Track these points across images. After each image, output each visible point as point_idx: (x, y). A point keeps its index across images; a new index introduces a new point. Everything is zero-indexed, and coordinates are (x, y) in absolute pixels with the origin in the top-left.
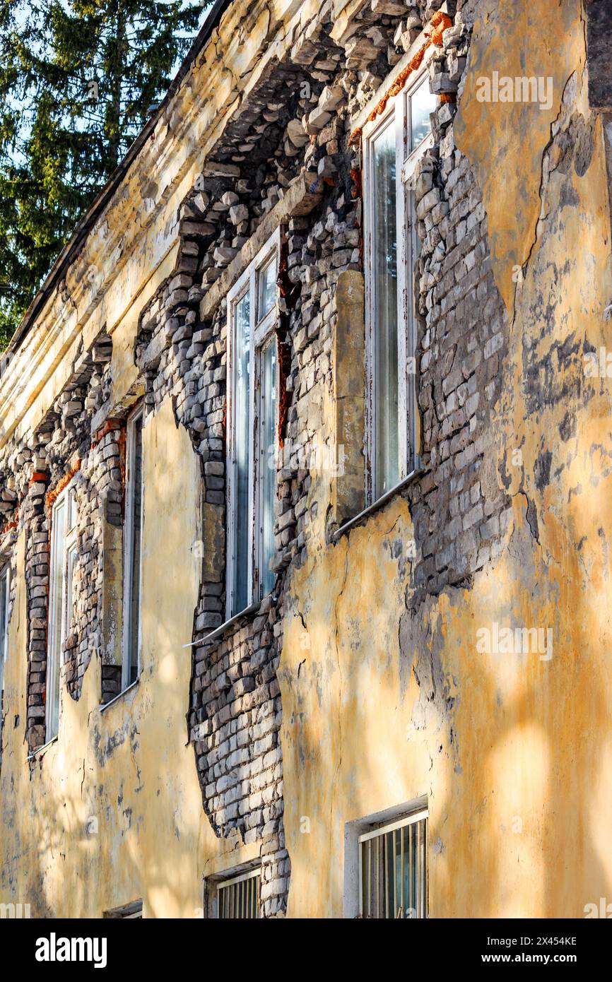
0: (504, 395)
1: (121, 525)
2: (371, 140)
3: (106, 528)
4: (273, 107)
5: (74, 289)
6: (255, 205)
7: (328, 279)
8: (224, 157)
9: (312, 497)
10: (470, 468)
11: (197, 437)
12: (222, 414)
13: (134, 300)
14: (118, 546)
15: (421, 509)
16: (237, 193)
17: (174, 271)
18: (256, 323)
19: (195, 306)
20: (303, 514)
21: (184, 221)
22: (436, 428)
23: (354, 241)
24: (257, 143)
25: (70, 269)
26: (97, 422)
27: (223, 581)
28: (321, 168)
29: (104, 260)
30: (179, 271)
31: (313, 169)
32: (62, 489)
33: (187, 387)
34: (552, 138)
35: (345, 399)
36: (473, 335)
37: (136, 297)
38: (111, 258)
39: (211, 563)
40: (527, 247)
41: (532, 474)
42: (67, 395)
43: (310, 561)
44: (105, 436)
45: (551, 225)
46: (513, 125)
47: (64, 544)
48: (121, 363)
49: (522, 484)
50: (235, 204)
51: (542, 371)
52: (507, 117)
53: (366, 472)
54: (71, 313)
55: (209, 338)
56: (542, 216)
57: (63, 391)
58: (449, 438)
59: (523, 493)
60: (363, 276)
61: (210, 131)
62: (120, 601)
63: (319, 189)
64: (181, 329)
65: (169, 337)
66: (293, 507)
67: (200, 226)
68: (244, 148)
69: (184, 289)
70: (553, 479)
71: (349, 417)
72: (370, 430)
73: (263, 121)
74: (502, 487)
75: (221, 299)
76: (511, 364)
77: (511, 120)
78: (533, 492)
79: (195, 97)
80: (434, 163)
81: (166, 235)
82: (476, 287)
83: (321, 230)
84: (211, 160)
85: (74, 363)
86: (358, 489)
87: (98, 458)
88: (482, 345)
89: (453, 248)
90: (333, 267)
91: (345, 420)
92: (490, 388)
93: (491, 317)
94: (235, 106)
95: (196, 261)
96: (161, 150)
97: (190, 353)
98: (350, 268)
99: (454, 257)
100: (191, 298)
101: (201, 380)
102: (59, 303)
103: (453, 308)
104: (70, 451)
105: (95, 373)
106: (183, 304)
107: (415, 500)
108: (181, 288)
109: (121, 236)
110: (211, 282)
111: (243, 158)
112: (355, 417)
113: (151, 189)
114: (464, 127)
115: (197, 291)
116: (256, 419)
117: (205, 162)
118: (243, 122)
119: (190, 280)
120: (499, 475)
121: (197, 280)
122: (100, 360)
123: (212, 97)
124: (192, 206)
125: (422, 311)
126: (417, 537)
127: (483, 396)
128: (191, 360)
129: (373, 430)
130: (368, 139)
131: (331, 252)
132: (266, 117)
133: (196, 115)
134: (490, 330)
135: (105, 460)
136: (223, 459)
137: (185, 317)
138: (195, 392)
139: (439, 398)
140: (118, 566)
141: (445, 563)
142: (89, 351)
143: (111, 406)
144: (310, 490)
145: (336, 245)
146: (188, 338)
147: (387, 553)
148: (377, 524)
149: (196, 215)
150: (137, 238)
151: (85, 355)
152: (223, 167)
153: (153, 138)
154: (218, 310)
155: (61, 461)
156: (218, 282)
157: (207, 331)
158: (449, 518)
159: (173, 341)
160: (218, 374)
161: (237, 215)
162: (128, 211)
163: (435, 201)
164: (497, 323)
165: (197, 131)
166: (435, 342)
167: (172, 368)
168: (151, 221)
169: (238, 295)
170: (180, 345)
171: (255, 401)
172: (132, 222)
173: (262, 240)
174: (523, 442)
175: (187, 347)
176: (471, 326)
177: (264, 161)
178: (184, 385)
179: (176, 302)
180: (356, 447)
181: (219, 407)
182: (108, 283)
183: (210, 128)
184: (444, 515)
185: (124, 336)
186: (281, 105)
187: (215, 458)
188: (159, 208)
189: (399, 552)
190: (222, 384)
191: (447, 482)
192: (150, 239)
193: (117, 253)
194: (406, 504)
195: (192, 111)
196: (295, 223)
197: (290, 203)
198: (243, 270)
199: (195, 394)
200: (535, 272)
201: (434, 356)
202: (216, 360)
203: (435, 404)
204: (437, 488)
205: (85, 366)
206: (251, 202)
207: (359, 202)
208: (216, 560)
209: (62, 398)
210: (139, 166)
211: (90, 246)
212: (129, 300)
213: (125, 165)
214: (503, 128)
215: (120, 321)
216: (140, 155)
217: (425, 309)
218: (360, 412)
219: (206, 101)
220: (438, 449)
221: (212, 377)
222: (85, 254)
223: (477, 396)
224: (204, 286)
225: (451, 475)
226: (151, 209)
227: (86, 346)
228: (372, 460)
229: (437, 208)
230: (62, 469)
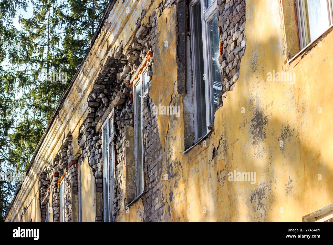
0: (162, 173)
1: (77, 194)
2: (135, 86)
3: (73, 195)
4: (112, 69)
5: (61, 118)
6: (110, 97)
7: (124, 128)
8: (100, 83)
9: (121, 195)
10: (156, 192)
11: (94, 170)
12: (101, 164)
13: (78, 124)
14: (77, 200)
15: (145, 203)
16: (105, 94)
17: (87, 117)
18: (109, 137)
19: (94, 128)
20: (119, 199)
21: (89, 102)
22: (148, 180)
23: (131, 117)
24: (109, 78)
25: (60, 111)
26: (69, 161)
27: (103, 216)
28: (124, 91)
29: (69, 110)
30: (89, 117)
31: (122, 91)
32: (62, 179)
33: (92, 154)
34: (172, 99)
35: (129, 166)
36: (156, 153)
37: (78, 123)
38: (71, 110)
39: (99, 210)
40: (167, 131)
41: (169, 197)
42: (62, 150)
43: (121, 214)
44: (72, 165)
45: (172, 125)
46: (163, 93)
47: (63, 197)
48: (75, 143)
49: (167, 200)
50: (104, 97)
51: (170, 167)
52: (162, 91)
53: (135, 188)
54: (61, 125)
55: (98, 139)
56: (170, 122)
57: (60, 149)
58: (151, 183)
59: (167, 202)
60: (134, 128)
61: (95, 75)
62: (78, 218)
63: (124, 97)
64: (90, 135)
65: (87, 138)
66: (117, 197)
67: (95, 103)
68: (105, 80)
69: (91, 122)
70: (173, 199)
71: (130, 172)
72: (136, 175)
73: (110, 73)
74: (163, 200)
75: (101, 127)
76: (164, 164)
77: (163, 92)
78: (169, 203)
79: (90, 64)
80: (147, 99)
81: (85, 105)
82: (156, 139)
83: (124, 111)
84: (96, 84)
85: (63, 140)
86: (133, 193)
87: (70, 172)
88: (158, 157)
89: (151, 126)
90: (125, 125)
91: (129, 172)
92: (160, 170)
93: (160, 149)
94: (100, 69)
95: (94, 114)
96: (82, 79)
97: (92, 143)
98: (130, 126)
99: (152, 129)
100: (93, 125)
101: (95, 152)
102: (57, 122)
103: (152, 144)
104: (64, 168)
105: (69, 144)
106: (91, 127)
107: (144, 200)
108: (90, 122)
109: (73, 103)
110: (98, 121)
111: (106, 83)
112: (132, 172)
113: (80, 90)
114: (152, 91)
115: (94, 123)
116: (110, 167)
117: (94, 85)
118: (103, 73)
119: (92, 120)
120: (162, 196)
121: (94, 120)
122: (70, 141)
123: (94, 65)
124: (92, 97)
125: (145, 144)
126: (145, 211)
127: (158, 172)
128: (93, 146)
129: (137, 175)
130: (134, 85)
131: (125, 120)
132: (110, 72)
133: (90, 70)
134: (160, 153)
135: (72, 173)
136: (102, 178)
137: (91, 131)
138: (94, 156)
139: (149, 171)
140: (77, 207)
141: (151, 219)
142: (67, 137)
143: (73, 156)
144: (121, 192)
145: (126, 118)
146: (92, 138)
147: (138, 214)
148: (136, 205)
149: (93, 100)
150: (77, 105)
151: (65, 139)
152: (99, 86)
153: (79, 75)
154: (100, 130)
155: (61, 170)
156: (99, 122)
157: (97, 136)
158: (152, 207)
159: (88, 139)
160: (100, 150)
161: (104, 101)
162: (74, 96)
163: (147, 111)
164: (161, 151)
165: (91, 75)
166: (148, 153)
167: (87, 148)
168: (81, 100)
169: (105, 126)
170: (90, 140)
171: (109, 161)
172: (76, 99)
173: (110, 111)
174: (167, 188)
175: (91, 141)
176: (155, 150)
177: (112, 84)
178: (91, 153)
179: (88, 127)
180: (132, 181)
181: (100, 161)
182: (71, 117)
183: (94, 75)
184: (150, 206)
185: (75, 135)
186: (114, 68)
187: (99, 177)
188: (83, 96)
189: (141, 215)
190: (101, 154)
191: (151, 196)
192: (81, 106)
193: (72, 108)
194: (142, 201)
195: (89, 69)
196: (118, 107)
197: (116, 101)
198: (106, 119)
199: (94, 157)
200: (169, 138)
201: (148, 158)
202: (100, 146)
203: (148, 172)
204: (149, 197)
205: (66, 142)
206: (109, 97)
207: (132, 105)
208: (100, 209)
209: (60, 151)
210: (76, 83)
211: (65, 105)
212: (76, 124)
213: (73, 82)
214: (161, 94)
215: (74, 130)
216: (76, 80)
217: (146, 143)
218: (133, 170)
219: (93, 66)
220: (149, 185)
221: (98, 152)
222: (63, 108)
223: (157, 171)
224: (96, 122)
225: (152, 194)
226: (80, 96)
227: (66, 136)
228: (137, 184)
229: (148, 113)
230: (62, 173)
